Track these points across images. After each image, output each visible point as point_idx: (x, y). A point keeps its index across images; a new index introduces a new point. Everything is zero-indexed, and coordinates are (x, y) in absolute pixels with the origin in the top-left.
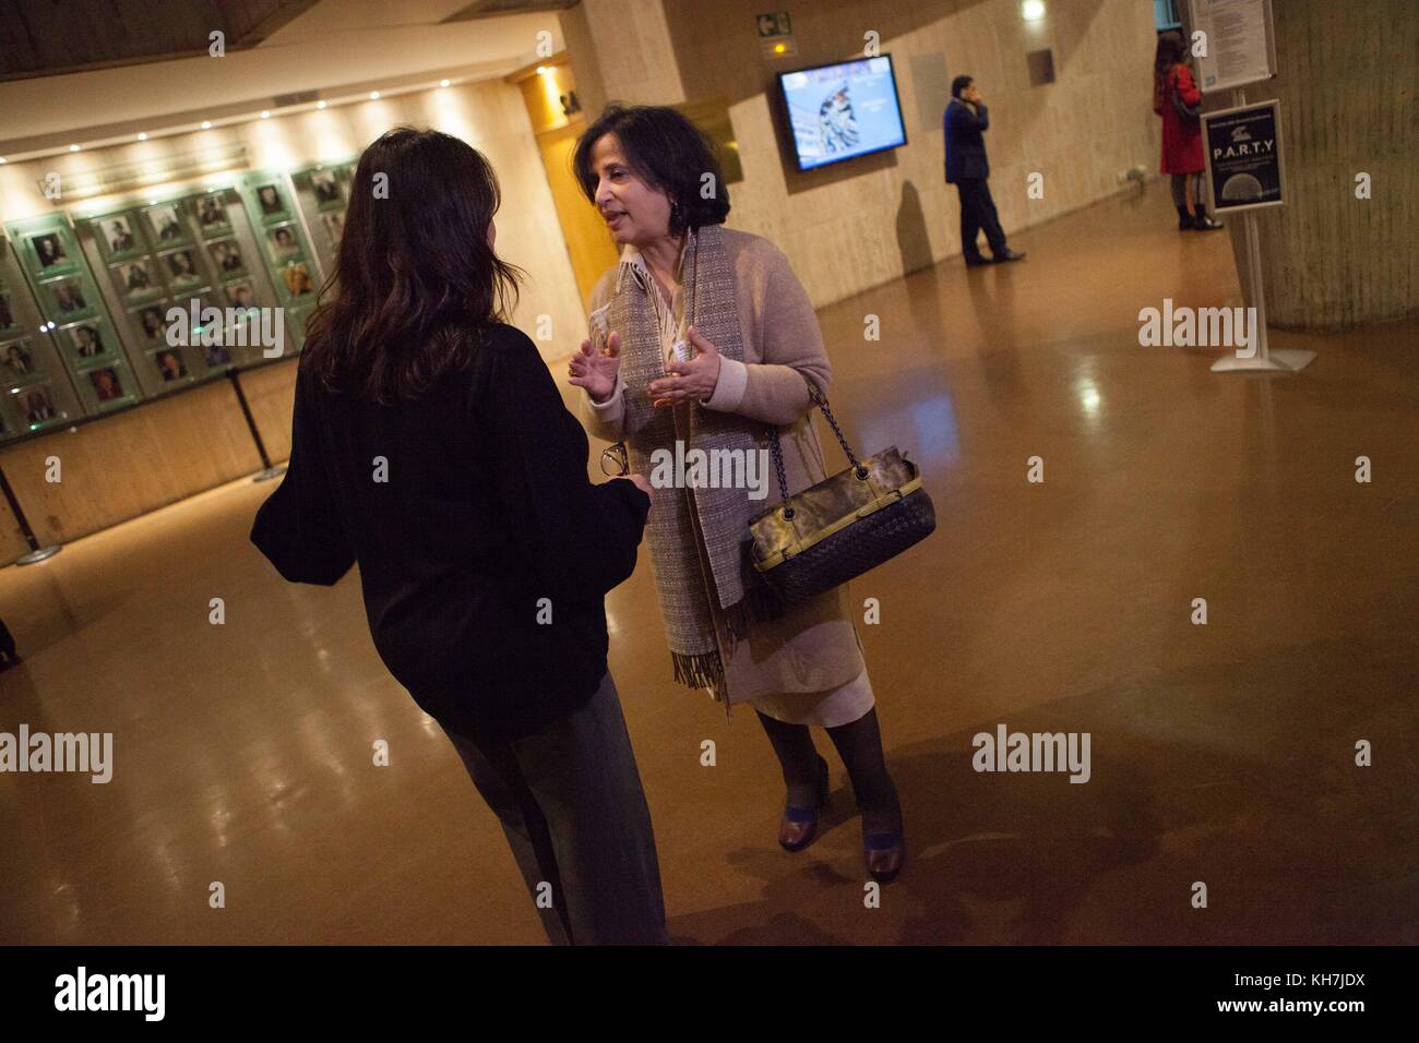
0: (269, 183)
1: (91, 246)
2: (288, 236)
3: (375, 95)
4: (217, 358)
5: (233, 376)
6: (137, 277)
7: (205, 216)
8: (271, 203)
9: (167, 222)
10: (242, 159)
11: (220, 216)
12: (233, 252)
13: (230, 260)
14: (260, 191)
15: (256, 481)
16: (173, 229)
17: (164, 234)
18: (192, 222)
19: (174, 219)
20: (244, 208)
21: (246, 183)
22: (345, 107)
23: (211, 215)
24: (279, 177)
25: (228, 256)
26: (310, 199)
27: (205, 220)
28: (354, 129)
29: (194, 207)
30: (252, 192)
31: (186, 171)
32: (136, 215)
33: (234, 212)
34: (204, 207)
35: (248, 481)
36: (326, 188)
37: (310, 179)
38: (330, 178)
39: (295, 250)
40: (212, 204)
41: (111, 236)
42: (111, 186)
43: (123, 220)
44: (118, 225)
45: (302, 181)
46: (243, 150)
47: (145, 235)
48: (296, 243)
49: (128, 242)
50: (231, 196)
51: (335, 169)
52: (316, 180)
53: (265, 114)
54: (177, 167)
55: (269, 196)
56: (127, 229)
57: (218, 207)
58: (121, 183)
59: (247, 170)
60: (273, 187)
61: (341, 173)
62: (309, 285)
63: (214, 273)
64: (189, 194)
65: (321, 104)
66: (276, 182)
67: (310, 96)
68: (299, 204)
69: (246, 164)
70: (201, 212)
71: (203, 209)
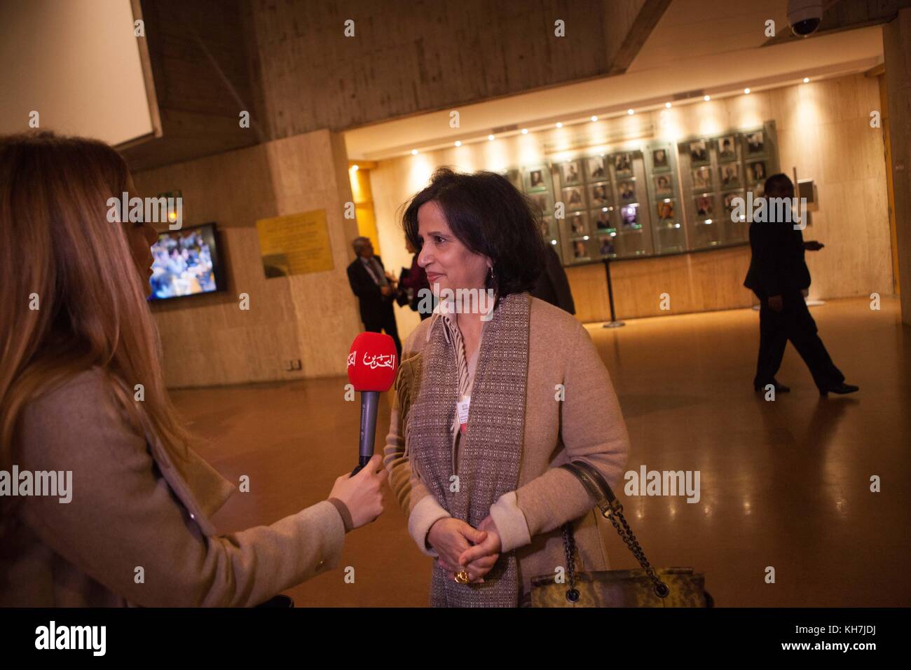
0: (662, 147)
1: (556, 178)
2: (666, 182)
3: (747, 91)
4: (606, 249)
5: (607, 263)
6: (575, 197)
7: (619, 166)
8: (660, 159)
9: (597, 168)
10: (650, 132)
11: (628, 166)
12: (631, 188)
13: (627, 193)
14: (655, 153)
15: (605, 327)
16: (600, 172)
17: (594, 174)
18: (612, 168)
19: (602, 166)
20: (644, 162)
21: (648, 147)
22: (725, 99)
23: (622, 166)
24: (670, 144)
25: (626, 190)
26: (687, 159)
27: (619, 168)
28: (729, 113)
29: (614, 160)
30: (650, 153)
31: (616, 138)
32: (583, 162)
33: (637, 165)
34: (620, 161)
35: (601, 325)
36: (698, 153)
37: (689, 147)
38: (703, 146)
39: (669, 191)
40: (625, 159)
41: (567, 173)
42: (575, 145)
43: (575, 165)
44: (572, 168)
45: (683, 148)
46: (652, 127)
47: (584, 174)
48: (671, 187)
49: (575, 177)
50: (638, 155)
51: (708, 141)
52: (693, 147)
53: (668, 105)
54: (612, 136)
55: (660, 156)
56: (575, 170)
57: (628, 160)
58: (580, 145)
59: (651, 139)
60: (664, 151)
61: (712, 144)
62: (672, 214)
63: (617, 199)
64: (613, 152)
65: (707, 98)
66: (665, 147)
67: (699, 93)
68: (678, 161)
69: (652, 135)
70: (617, 163)
71: (620, 162)
